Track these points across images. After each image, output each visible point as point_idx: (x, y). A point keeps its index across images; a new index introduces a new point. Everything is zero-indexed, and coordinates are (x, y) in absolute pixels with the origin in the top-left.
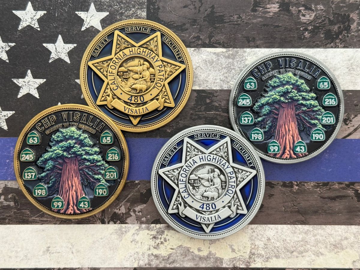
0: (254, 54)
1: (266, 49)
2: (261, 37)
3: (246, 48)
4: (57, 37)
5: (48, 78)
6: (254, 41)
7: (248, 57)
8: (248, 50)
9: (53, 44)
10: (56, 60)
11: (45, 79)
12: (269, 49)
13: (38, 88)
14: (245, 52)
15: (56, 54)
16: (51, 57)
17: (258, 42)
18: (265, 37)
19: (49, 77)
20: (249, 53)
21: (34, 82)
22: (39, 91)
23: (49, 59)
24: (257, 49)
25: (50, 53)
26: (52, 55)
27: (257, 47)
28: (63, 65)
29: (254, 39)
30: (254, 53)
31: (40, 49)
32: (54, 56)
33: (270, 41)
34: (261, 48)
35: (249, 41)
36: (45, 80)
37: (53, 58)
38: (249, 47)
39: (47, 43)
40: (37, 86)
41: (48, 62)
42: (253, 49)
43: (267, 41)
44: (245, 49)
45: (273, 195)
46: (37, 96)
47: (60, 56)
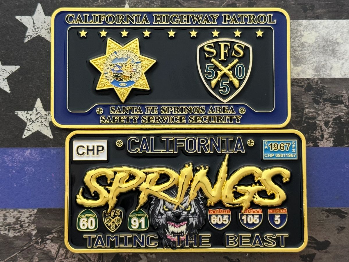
0: (313, 28)
1: (329, 21)
2: (323, 3)
3: (301, 19)
4: (35, 7)
5: (22, 64)
6: (312, 10)
7: (305, 32)
8: (304, 22)
9: (30, 17)
10: (34, 38)
11: (18, 65)
12: (334, 20)
13: (8, 79)
14: (300, 25)
15: (34, 31)
16: (27, 34)
17: (319, 11)
18: (328, 4)
19: (24, 62)
20: (305, 26)
21: (3, 70)
22: (11, 83)
23: (25, 37)
24: (317, 20)
25: (26, 29)
26: (28, 31)
27: (318, 18)
28: (44, 45)
29: (313, 7)
30: (312, 26)
31: (11, 24)
32: (31, 33)
33: (335, 9)
34: (322, 19)
35: (305, 10)
36: (18, 67)
37: (29, 35)
38: (306, 18)
39: (21, 15)
40: (7, 75)
41: (23, 42)
42: (312, 21)
43: (331, 10)
44: (300, 21)
45: (344, 228)
46: (7, 89)
47: (39, 33)
